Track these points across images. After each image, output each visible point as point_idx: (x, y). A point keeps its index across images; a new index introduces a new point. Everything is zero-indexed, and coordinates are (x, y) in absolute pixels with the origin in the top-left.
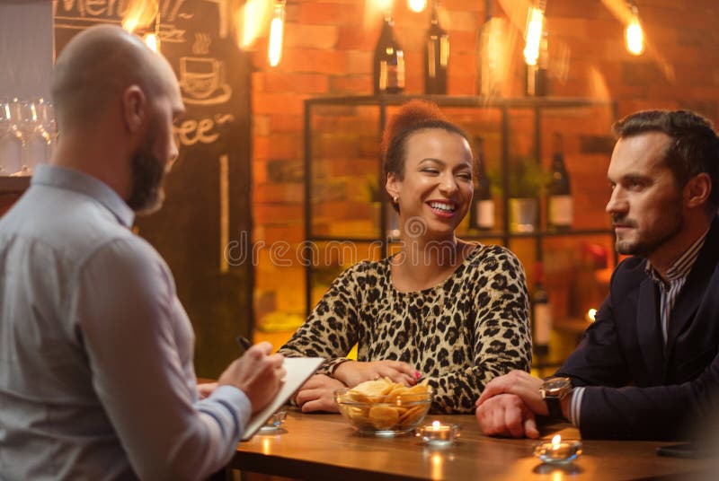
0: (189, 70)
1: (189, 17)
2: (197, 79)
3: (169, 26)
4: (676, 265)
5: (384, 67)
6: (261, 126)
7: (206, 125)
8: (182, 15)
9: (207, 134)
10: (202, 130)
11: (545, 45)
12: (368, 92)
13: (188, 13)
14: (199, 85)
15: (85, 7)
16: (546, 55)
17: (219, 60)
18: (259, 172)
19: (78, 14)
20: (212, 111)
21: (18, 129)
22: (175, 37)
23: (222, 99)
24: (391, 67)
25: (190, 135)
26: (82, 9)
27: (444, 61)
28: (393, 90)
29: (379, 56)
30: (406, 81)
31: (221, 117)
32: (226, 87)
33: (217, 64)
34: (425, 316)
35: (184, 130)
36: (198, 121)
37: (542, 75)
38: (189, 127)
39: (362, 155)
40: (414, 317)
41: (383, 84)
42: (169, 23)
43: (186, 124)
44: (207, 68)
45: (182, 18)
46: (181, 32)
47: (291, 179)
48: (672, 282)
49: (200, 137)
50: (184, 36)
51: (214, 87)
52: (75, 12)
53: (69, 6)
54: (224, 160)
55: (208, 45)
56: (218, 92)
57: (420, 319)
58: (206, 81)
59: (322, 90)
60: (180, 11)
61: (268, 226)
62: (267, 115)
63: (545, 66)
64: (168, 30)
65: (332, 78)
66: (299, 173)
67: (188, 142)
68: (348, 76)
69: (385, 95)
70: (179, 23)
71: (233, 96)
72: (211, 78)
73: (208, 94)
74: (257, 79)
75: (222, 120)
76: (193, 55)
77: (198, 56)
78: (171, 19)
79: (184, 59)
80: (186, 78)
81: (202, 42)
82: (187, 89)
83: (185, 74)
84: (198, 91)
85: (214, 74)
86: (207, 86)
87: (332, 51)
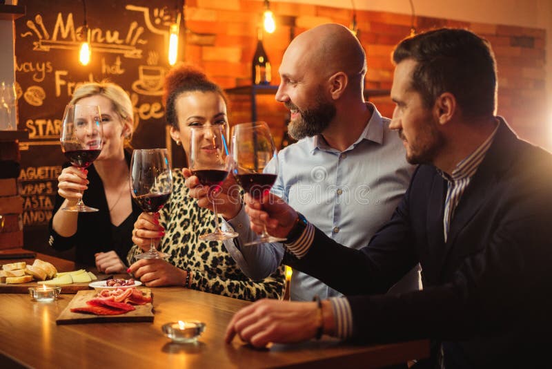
0: (144, 74)
1: (145, 42)
2: (150, 80)
3: (131, 48)
5: (258, 69)
7: (156, 107)
8: (141, 41)
9: (156, 112)
10: (153, 110)
12: (249, 83)
13: (144, 39)
14: (151, 83)
15: (76, 36)
17: (163, 68)
19: (71, 40)
20: (159, 99)
22: (135, 54)
24: (262, 69)
25: (146, 113)
26: (73, 36)
28: (263, 82)
29: (255, 62)
30: (272, 78)
33: (163, 71)
34: (203, 211)
35: (142, 110)
36: (151, 105)
38: (145, 108)
40: (197, 211)
41: (258, 80)
42: (133, 46)
43: (143, 106)
44: (157, 73)
45: (140, 44)
46: (139, 52)
48: (456, 182)
49: (152, 114)
50: (142, 54)
51: (161, 84)
52: (69, 39)
53: (65, 35)
55: (156, 60)
57: (199, 212)
60: (138, 38)
64: (131, 50)
65: (238, 80)
67: (145, 117)
70: (138, 46)
72: (158, 80)
73: (157, 88)
76: (147, 65)
77: (151, 66)
78: (134, 42)
79: (141, 68)
80: (143, 79)
81: (153, 58)
82: (144, 85)
83: (142, 77)
84: (152, 87)
85: (161, 77)
86: (157, 84)
87: (237, 63)
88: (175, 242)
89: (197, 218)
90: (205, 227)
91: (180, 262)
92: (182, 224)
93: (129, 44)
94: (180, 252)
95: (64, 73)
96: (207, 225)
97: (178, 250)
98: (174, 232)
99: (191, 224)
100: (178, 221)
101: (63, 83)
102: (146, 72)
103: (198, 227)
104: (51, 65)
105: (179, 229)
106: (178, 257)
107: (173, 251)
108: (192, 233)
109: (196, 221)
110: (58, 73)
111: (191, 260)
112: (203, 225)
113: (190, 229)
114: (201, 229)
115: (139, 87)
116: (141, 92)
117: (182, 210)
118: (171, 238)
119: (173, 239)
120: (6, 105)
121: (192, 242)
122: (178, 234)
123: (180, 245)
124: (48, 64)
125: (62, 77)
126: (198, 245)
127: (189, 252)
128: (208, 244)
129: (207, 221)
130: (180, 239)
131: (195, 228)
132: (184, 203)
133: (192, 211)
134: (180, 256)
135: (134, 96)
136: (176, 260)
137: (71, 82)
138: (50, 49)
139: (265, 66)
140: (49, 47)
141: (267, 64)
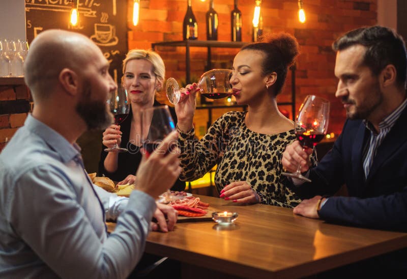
0: (98, 30)
1: (98, 5)
2: (102, 34)
3: (89, 9)
4: (386, 120)
5: (188, 28)
7: (107, 55)
8: (95, 4)
11: (261, 19)
12: (181, 39)
13: (98, 3)
14: (104, 37)
16: (262, 23)
17: (112, 25)
19: (46, 3)
20: (110, 49)
21: (7, 54)
22: (92, 14)
23: (114, 43)
27: (216, 27)
28: (192, 38)
29: (186, 23)
30: (198, 35)
31: (114, 51)
32: (116, 38)
33: (111, 27)
34: (256, 146)
37: (260, 32)
39: (179, 69)
40: (251, 145)
41: (188, 36)
44: (107, 29)
45: (95, 6)
46: (94, 12)
50: (96, 14)
51: (110, 37)
54: (115, 72)
55: (107, 19)
56: (113, 40)
57: (253, 147)
58: (107, 36)
59: (161, 39)
60: (93, 3)
63: (261, 29)
64: (89, 11)
65: (165, 34)
68: (173, 34)
69: (188, 41)
70: (93, 8)
71: (119, 42)
72: (109, 34)
73: (108, 41)
74: (130, 34)
75: (114, 53)
76: (100, 22)
77: (103, 23)
78: (90, 6)
79: (96, 25)
80: (97, 34)
81: (104, 17)
83: (96, 32)
84: (104, 40)
85: (110, 32)
86: (107, 37)
87: (165, 22)
88: (233, 167)
89: (251, 151)
90: (257, 159)
92: (238, 154)
93: (87, 7)
94: (235, 175)
95: (41, 29)
96: (259, 158)
97: (234, 173)
98: (233, 160)
99: (246, 155)
100: (236, 152)
102: (99, 28)
103: (251, 158)
104: (30, 22)
105: (236, 158)
107: (230, 174)
108: (246, 163)
110: (35, 29)
112: (255, 158)
113: (245, 159)
114: (253, 160)
115: (95, 40)
117: (239, 143)
118: (229, 164)
119: (231, 165)
120: (21, 57)
121: (245, 170)
122: (235, 162)
123: (237, 170)
124: (28, 21)
125: (38, 32)
126: (250, 173)
127: (243, 177)
128: (257, 174)
129: (259, 155)
130: (236, 166)
131: (249, 159)
132: (241, 138)
134: (235, 179)
138: (30, 10)
139: (194, 26)
140: (29, 8)
141: (195, 24)
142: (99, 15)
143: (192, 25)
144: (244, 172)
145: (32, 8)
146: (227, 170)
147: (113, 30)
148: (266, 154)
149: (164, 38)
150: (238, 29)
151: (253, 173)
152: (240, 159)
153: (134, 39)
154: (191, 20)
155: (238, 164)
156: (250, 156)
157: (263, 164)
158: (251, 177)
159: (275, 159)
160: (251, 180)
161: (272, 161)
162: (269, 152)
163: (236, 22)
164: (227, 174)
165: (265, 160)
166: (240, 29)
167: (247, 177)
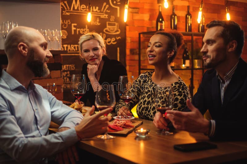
1: (109, 11)
2: (111, 28)
4: (227, 75)
5: (159, 24)
6: (128, 40)
7: (113, 39)
8: (107, 11)
9: (113, 42)
10: (112, 41)
11: (204, 19)
12: (155, 30)
13: (109, 10)
14: (112, 29)
15: (81, 9)
16: (204, 21)
17: (117, 22)
18: (128, 52)
20: (115, 36)
21: (49, 38)
22: (105, 17)
23: (118, 33)
24: (161, 24)
25: (109, 42)
26: (79, 9)
27: (176, 23)
28: (162, 30)
29: (158, 21)
30: (165, 28)
31: (118, 37)
32: (119, 30)
33: (116, 24)
35: (107, 41)
36: (111, 39)
38: (109, 40)
40: (153, 91)
41: (159, 28)
42: (104, 13)
43: (108, 39)
44: (114, 25)
45: (107, 12)
46: (107, 15)
47: (136, 54)
48: (226, 81)
49: (112, 42)
50: (108, 17)
51: (116, 29)
52: (78, 10)
53: (76, 8)
54: (118, 49)
55: (114, 19)
56: (117, 31)
59: (145, 30)
60: (107, 10)
61: (130, 66)
62: (130, 37)
63: (204, 24)
64: (103, 15)
65: (148, 28)
66: (138, 52)
67: (108, 44)
68: (152, 27)
70: (106, 13)
71: (121, 32)
72: (115, 27)
73: (114, 31)
74: (127, 28)
75: (118, 38)
76: (110, 21)
77: (111, 22)
78: (104, 12)
79: (107, 22)
80: (108, 27)
81: (112, 18)
82: (108, 30)
83: (108, 26)
84: (112, 31)
85: (116, 27)
86: (114, 30)
87: (148, 21)
88: (144, 104)
91: (145, 113)
93: (102, 12)
94: (145, 109)
95: (76, 24)
97: (145, 107)
98: (144, 100)
101: (75, 29)
102: (110, 24)
104: (70, 21)
105: (146, 98)
106: (144, 111)
107: (143, 108)
108: (151, 101)
109: (153, 96)
110: (73, 25)
111: (149, 113)
113: (150, 99)
115: (107, 31)
116: (107, 33)
117: (148, 90)
118: (143, 102)
119: (143, 103)
120: (57, 39)
121: (150, 105)
122: (146, 101)
123: (146, 106)
124: (69, 20)
125: (75, 26)
130: (146, 103)
131: (152, 99)
133: (151, 91)
134: (145, 111)
135: (104, 34)
136: (144, 112)
137: (79, 28)
138: (70, 14)
139: (162, 23)
140: (69, 13)
141: (163, 22)
142: (109, 17)
143: (161, 22)
144: (149, 107)
145: (71, 13)
146: (141, 106)
147: (117, 26)
148: (161, 96)
149: (148, 30)
150: (189, 25)
151: (154, 107)
152: (148, 99)
153: (130, 31)
154: (161, 20)
155: (147, 102)
156: (152, 97)
157: (160, 101)
158: (153, 110)
159: (165, 99)
160: (153, 112)
161: (164, 100)
162: (163, 95)
163: (188, 21)
164: (141, 108)
165: (160, 100)
166: (191, 24)
167: (151, 110)
